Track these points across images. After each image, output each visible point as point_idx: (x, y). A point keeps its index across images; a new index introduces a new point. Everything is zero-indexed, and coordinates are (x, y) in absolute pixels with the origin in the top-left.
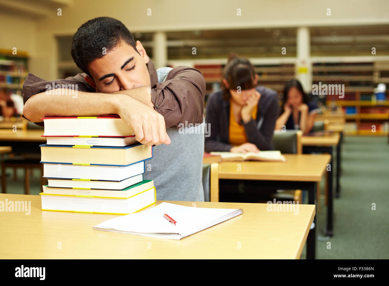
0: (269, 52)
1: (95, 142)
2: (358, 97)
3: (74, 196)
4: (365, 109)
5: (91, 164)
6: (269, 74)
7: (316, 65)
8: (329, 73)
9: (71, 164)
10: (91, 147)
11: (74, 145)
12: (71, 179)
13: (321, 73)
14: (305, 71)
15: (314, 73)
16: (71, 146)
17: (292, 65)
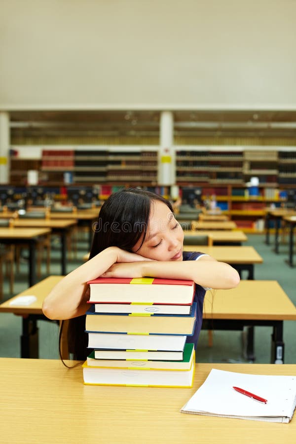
0: (122, 136)
1: (156, 310)
2: (230, 191)
3: (126, 368)
4: (237, 205)
5: (150, 334)
6: (128, 163)
7: (179, 153)
8: (195, 163)
9: (126, 333)
10: (152, 315)
11: (131, 314)
12: (125, 350)
13: (186, 163)
14: (169, 160)
15: (178, 163)
16: (127, 314)
17: (155, 154)
